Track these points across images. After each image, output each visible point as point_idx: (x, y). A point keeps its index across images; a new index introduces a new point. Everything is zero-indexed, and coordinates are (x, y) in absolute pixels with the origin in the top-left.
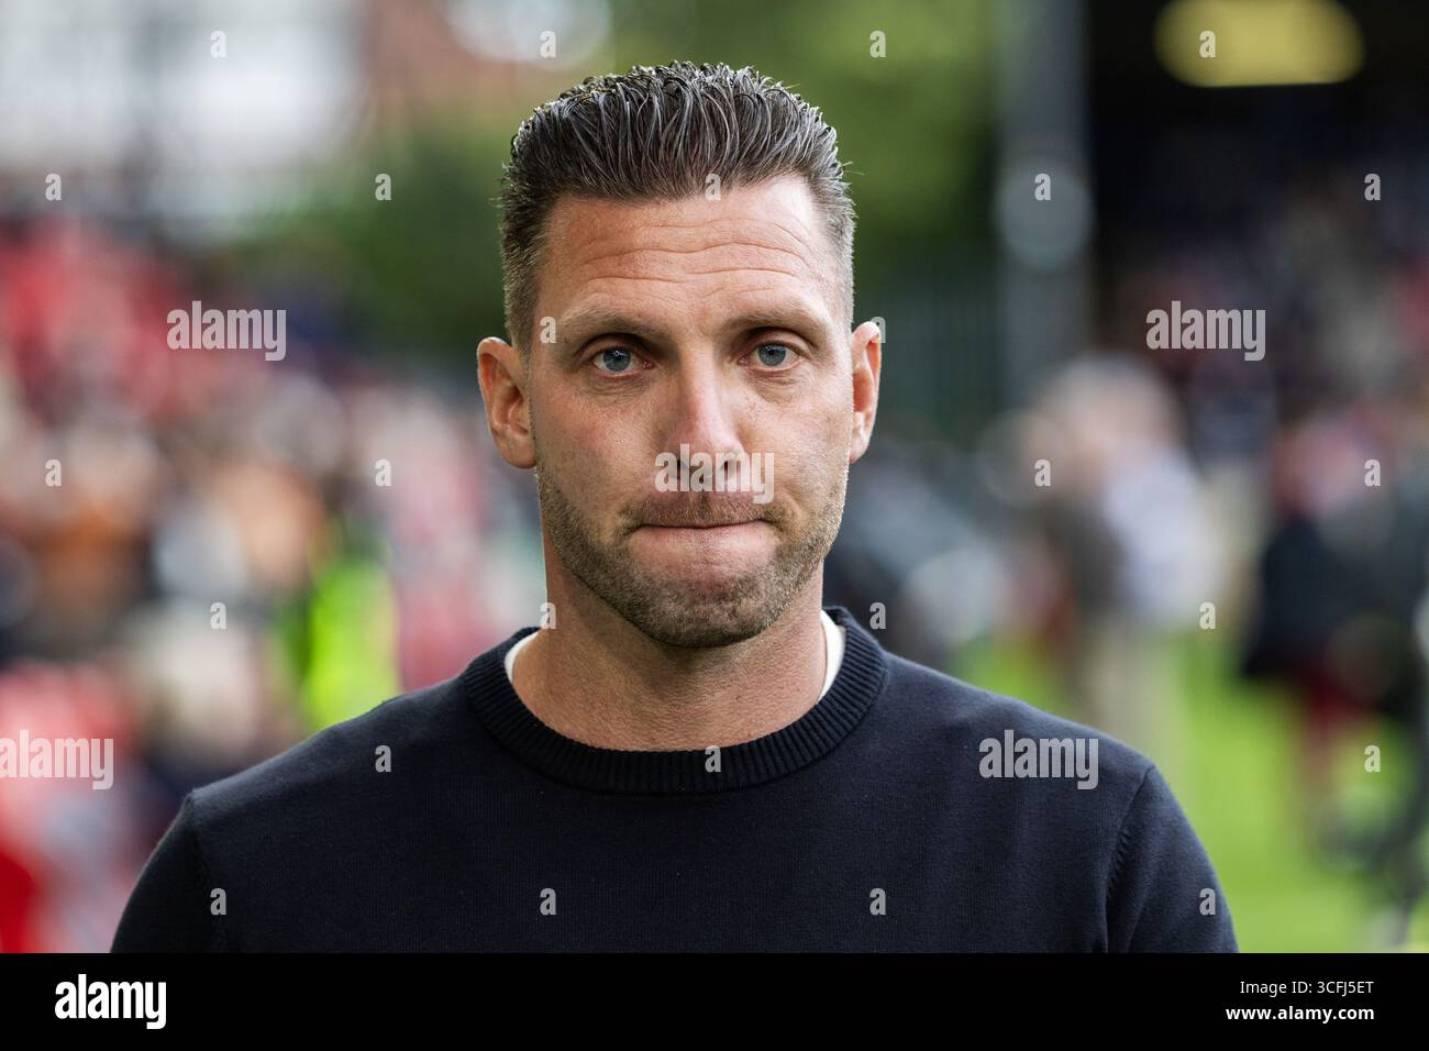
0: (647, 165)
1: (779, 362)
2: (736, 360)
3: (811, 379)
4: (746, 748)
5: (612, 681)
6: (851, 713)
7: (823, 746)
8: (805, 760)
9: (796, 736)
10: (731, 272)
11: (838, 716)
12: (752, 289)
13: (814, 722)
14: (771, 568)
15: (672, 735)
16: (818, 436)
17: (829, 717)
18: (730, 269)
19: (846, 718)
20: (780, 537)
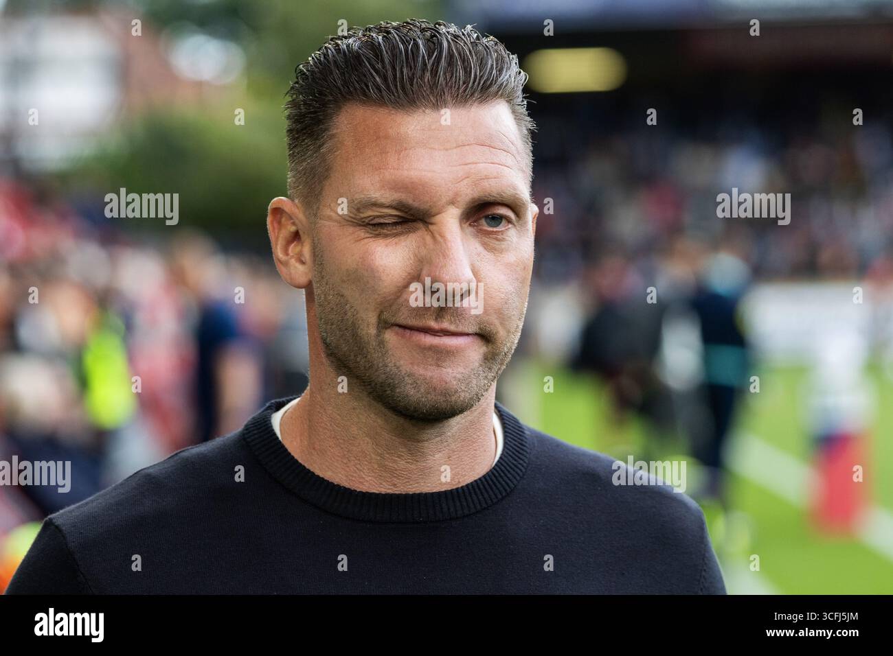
0: (417, 83)
1: (498, 225)
2: (468, 223)
3: (515, 239)
4: (460, 491)
5: (362, 442)
6: (520, 464)
7: (507, 488)
8: (497, 498)
9: (490, 482)
10: (474, 165)
11: (513, 466)
12: (487, 178)
13: (500, 472)
14: (481, 369)
15: (408, 482)
16: (517, 279)
17: (508, 468)
18: (473, 163)
19: (518, 468)
20: (487, 347)
